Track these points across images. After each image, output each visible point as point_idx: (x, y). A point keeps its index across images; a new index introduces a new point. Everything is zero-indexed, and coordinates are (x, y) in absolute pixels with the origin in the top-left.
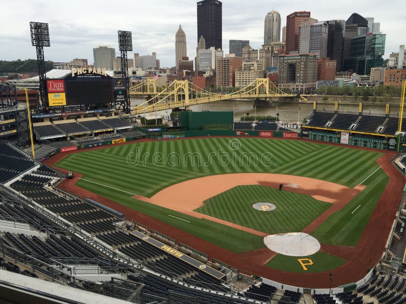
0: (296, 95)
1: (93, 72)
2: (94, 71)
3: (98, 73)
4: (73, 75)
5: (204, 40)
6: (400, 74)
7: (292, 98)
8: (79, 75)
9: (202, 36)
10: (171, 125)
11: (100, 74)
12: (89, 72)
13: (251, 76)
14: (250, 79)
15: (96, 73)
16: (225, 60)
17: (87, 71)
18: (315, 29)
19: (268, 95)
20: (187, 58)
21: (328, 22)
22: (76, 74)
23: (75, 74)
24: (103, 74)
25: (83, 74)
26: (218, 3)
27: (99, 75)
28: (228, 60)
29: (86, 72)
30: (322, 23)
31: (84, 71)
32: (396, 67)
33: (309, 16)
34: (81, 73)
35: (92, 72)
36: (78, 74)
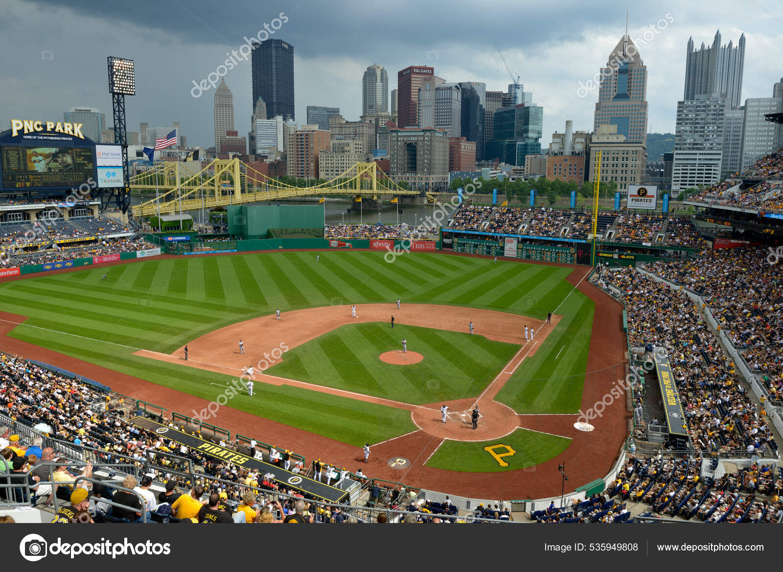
0: (419, 193)
1: (57, 130)
2: (59, 128)
3: (66, 132)
4: (15, 134)
5: (264, 105)
6: (568, 163)
7: (413, 197)
8: (27, 134)
9: (260, 99)
10: (210, 232)
11: (71, 133)
12: (49, 129)
13: (345, 162)
14: (345, 165)
15: (62, 131)
16: (301, 135)
17: (45, 127)
18: (443, 94)
19: (375, 190)
20: (235, 133)
21: (460, 84)
22: (21, 132)
23: (18, 131)
24: (76, 135)
25: (35, 133)
26: (287, 47)
27: (68, 135)
28: (307, 135)
29: (41, 129)
30: (453, 85)
31: (38, 126)
32: (562, 153)
33: (432, 73)
34: (32, 130)
35: (53, 130)
36: (26, 131)
